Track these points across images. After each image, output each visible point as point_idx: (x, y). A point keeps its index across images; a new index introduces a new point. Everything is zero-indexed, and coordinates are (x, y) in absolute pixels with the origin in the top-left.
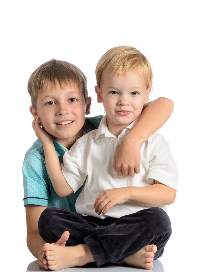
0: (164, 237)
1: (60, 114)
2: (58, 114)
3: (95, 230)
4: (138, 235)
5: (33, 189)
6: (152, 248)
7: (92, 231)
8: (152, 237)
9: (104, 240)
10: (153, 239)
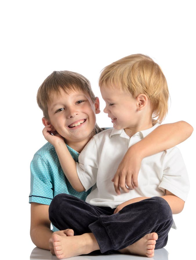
0: (166, 225)
1: (71, 117)
2: (69, 118)
3: (100, 218)
4: (141, 222)
5: (38, 188)
6: (153, 236)
7: (97, 219)
8: (154, 224)
9: (108, 227)
10: (155, 226)
